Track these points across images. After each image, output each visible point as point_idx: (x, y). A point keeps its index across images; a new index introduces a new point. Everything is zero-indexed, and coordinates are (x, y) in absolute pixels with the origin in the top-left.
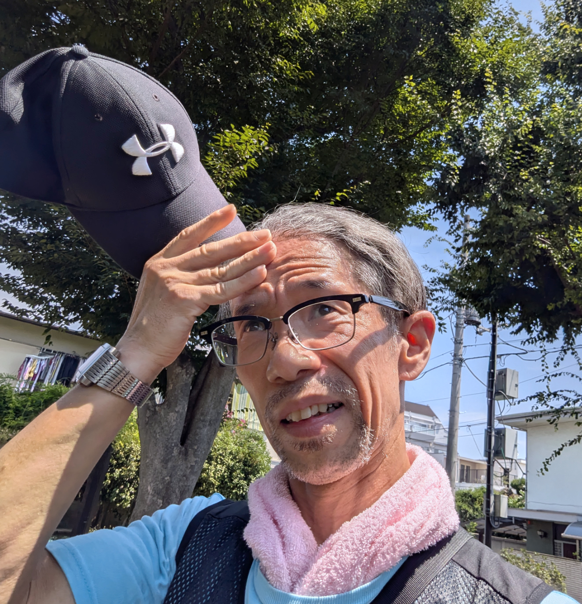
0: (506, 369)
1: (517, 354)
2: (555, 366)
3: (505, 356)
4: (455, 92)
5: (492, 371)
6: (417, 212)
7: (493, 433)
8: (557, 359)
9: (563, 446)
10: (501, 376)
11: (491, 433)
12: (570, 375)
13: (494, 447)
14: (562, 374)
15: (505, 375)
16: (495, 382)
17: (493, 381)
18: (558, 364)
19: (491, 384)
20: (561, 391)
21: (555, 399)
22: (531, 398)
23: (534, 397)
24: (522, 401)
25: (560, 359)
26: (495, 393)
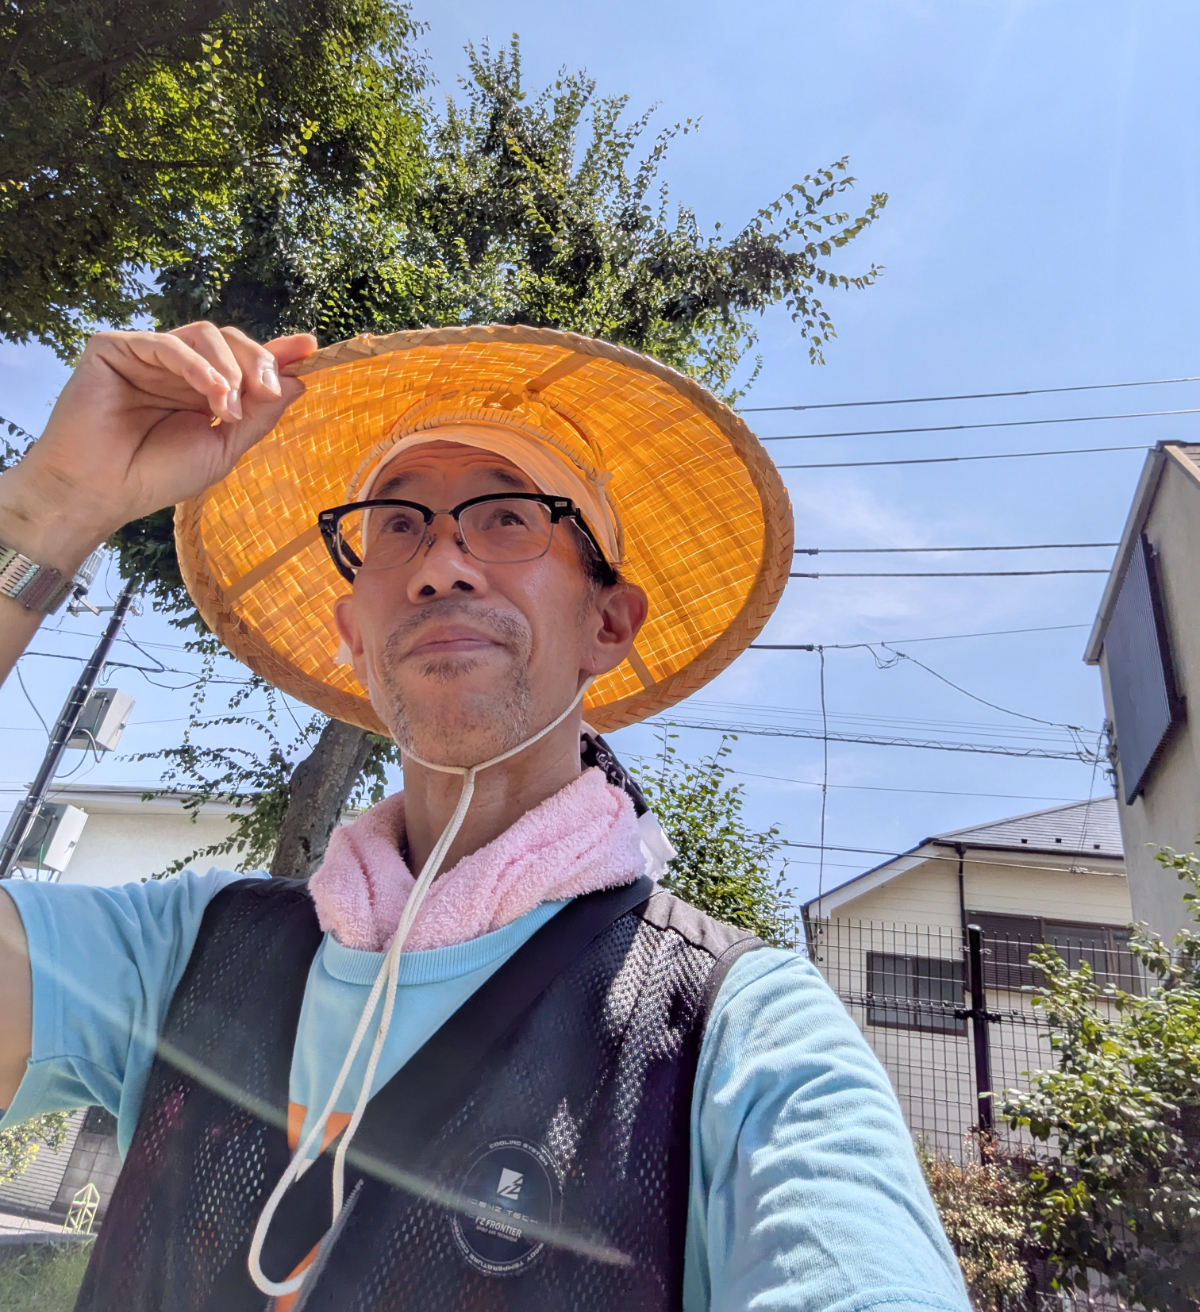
0: (114, 691)
1: (140, 669)
2: (231, 706)
3: (114, 667)
4: (309, 122)
5: (85, 687)
6: (75, 322)
7: (36, 811)
8: (239, 693)
9: (195, 853)
10: (99, 701)
11: (32, 810)
12: (257, 725)
13: (25, 841)
14: (244, 721)
15: (108, 702)
16: (81, 709)
17: (77, 707)
18: (237, 703)
19: (71, 712)
20: (232, 750)
21: (213, 764)
22: (168, 754)
23: (176, 752)
24: (149, 755)
25: (242, 695)
26: (74, 733)
